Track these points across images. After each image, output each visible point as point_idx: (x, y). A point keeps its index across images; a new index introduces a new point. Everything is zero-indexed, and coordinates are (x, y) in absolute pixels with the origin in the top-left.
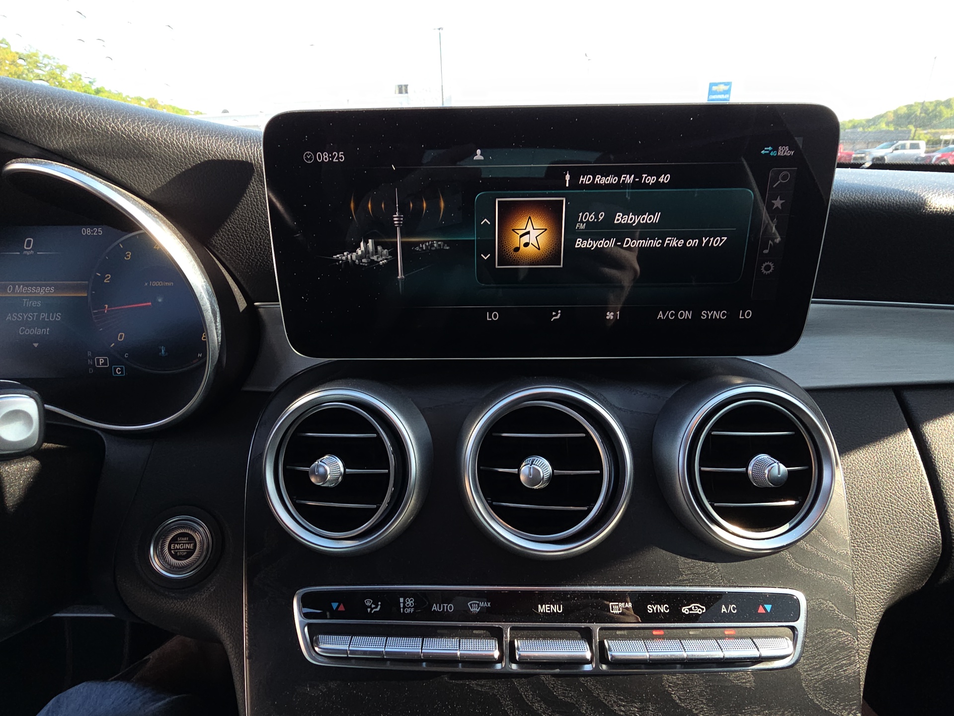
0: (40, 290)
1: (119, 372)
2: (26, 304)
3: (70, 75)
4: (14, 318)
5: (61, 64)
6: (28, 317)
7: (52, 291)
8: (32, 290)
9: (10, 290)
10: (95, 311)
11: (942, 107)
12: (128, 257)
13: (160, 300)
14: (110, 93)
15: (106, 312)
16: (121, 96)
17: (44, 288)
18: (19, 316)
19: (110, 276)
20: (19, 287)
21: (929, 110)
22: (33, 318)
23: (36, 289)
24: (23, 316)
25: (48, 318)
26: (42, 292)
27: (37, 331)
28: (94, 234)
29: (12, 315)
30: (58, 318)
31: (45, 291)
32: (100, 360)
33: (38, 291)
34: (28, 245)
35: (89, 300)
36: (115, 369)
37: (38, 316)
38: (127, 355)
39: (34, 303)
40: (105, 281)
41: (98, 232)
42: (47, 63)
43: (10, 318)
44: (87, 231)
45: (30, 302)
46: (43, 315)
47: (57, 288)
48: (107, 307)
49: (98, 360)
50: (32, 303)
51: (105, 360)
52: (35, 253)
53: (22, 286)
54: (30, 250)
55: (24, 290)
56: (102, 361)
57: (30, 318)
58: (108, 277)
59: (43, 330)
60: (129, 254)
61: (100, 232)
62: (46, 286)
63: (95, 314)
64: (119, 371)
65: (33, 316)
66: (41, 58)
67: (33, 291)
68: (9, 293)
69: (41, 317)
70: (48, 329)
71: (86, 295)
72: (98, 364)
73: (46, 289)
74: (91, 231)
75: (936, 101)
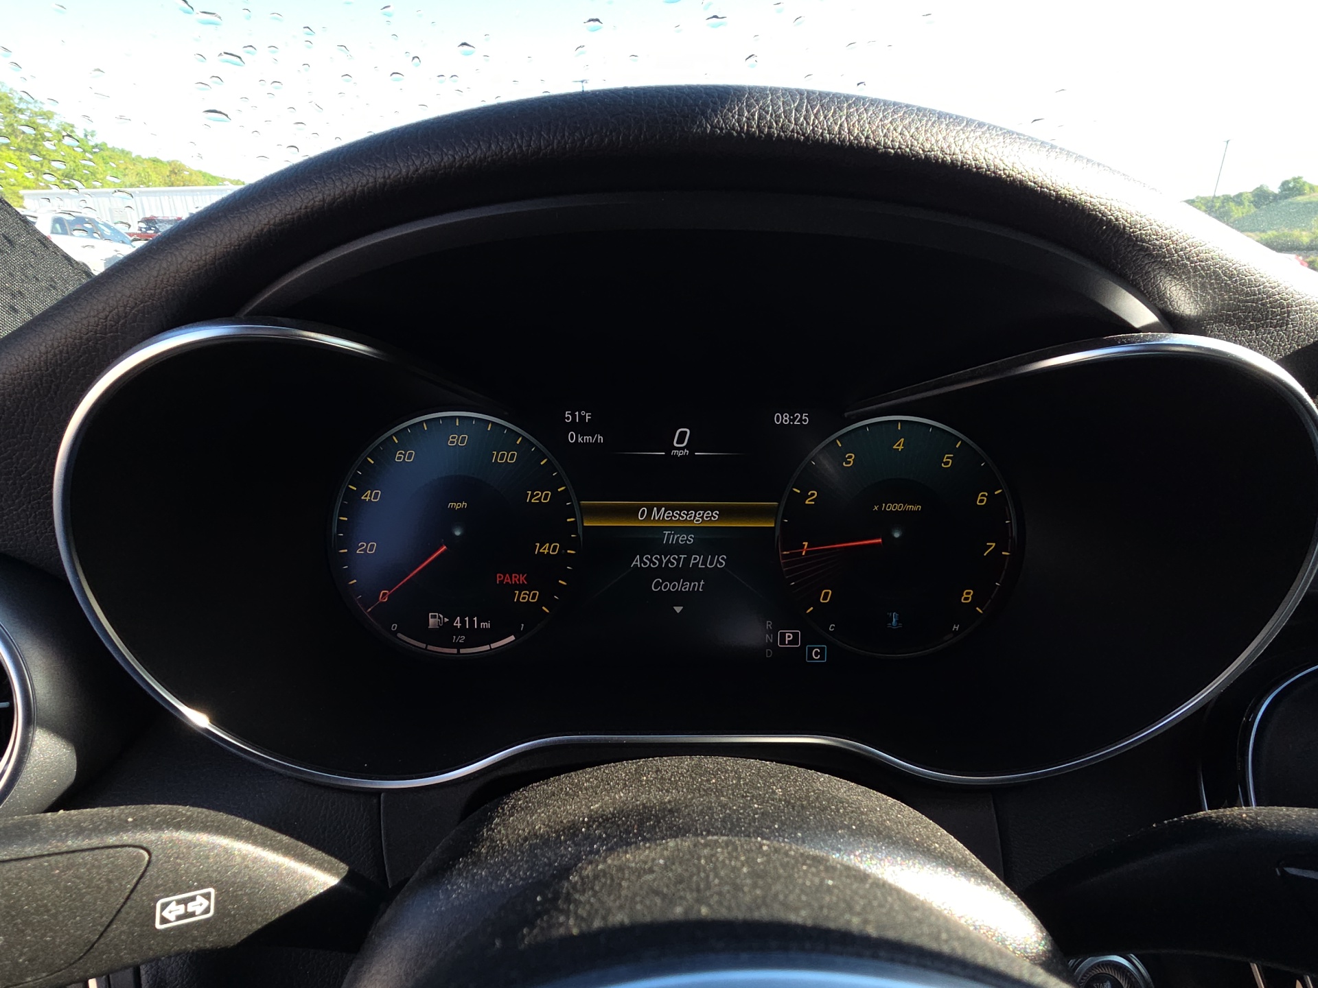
0: (695, 516)
1: (816, 656)
2: (668, 539)
3: (58, 125)
4: (645, 564)
5: (45, 110)
6: (669, 561)
7: (715, 517)
8: (680, 515)
9: (642, 516)
10: (785, 553)
11: (1232, 204)
12: (849, 462)
13: (897, 535)
14: (114, 151)
15: (804, 554)
16: (129, 156)
17: (702, 512)
18: (654, 560)
19: (816, 493)
20: (658, 511)
21: (1215, 206)
22: (678, 564)
23: (687, 515)
24: (661, 561)
25: (704, 563)
26: (697, 519)
27: (682, 585)
28: (795, 423)
29: (641, 559)
30: (721, 564)
31: (702, 517)
32: (787, 634)
33: (690, 517)
34: (680, 441)
35: (778, 533)
36: (811, 650)
37: (687, 560)
38: (832, 627)
39: (682, 539)
40: (807, 502)
41: (801, 420)
42: (25, 107)
43: (638, 563)
44: (783, 418)
45: (676, 537)
46: (695, 559)
47: (725, 513)
48: (806, 547)
49: (783, 635)
50: (678, 538)
51: (795, 635)
52: (692, 453)
53: (663, 509)
54: (683, 449)
55: (666, 515)
56: (789, 637)
57: (672, 564)
58: (813, 494)
59: (693, 584)
60: (850, 457)
61: (805, 421)
62: (705, 509)
63: (785, 557)
64: (817, 654)
65: (678, 560)
66: (17, 101)
67: (683, 517)
68: (640, 521)
69: (692, 562)
70: (702, 583)
71: (773, 526)
72: (783, 642)
73: (705, 515)
74: (789, 418)
75: (1223, 196)
